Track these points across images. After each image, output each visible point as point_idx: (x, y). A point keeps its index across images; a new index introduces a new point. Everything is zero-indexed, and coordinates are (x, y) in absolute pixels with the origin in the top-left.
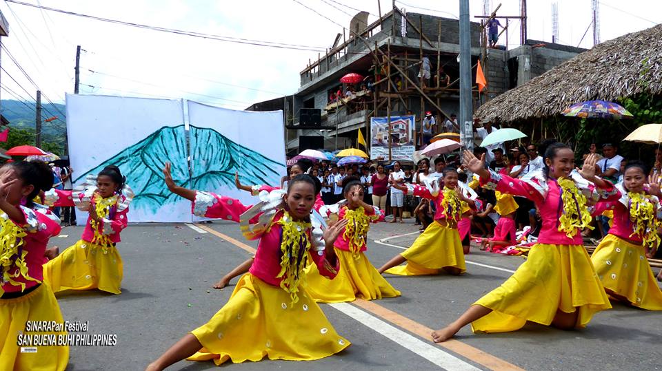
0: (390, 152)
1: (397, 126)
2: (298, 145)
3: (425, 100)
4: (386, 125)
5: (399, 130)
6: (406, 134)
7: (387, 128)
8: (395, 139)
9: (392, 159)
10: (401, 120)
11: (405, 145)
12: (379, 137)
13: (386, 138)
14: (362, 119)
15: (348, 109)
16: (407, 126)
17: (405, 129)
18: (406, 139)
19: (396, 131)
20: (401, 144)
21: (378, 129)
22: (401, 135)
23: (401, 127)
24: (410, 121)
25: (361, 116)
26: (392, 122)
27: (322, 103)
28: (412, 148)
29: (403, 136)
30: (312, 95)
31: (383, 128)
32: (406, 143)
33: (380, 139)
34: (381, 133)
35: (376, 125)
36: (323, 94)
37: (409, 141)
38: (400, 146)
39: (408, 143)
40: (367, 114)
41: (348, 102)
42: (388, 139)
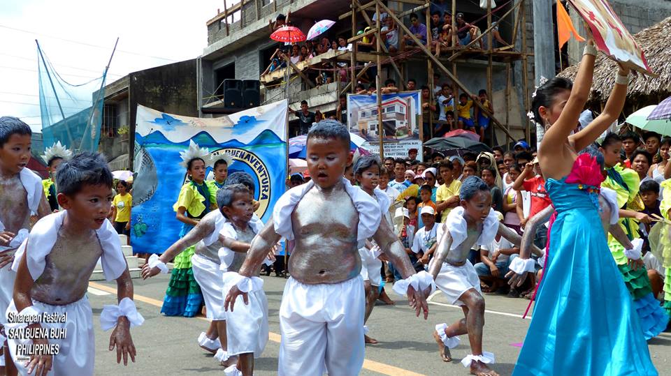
0: (382, 151)
1: (391, 109)
3: (434, 64)
4: (374, 106)
5: (394, 115)
6: (406, 121)
7: (375, 112)
8: (388, 130)
10: (397, 98)
11: (405, 139)
12: (362, 127)
13: (373, 129)
14: (332, 98)
15: (303, 80)
16: (409, 109)
17: (405, 112)
18: (406, 130)
19: (391, 116)
20: (398, 138)
21: (360, 113)
22: (398, 122)
23: (397, 110)
24: (413, 101)
25: (328, 93)
26: (383, 102)
27: (250, 71)
28: (417, 143)
29: (402, 125)
30: (230, 60)
31: (368, 111)
32: (407, 136)
33: (363, 130)
34: (365, 120)
35: (356, 106)
36: (251, 57)
37: (412, 134)
38: (398, 141)
39: (409, 136)
40: (340, 88)
41: (305, 68)
42: (376, 130)
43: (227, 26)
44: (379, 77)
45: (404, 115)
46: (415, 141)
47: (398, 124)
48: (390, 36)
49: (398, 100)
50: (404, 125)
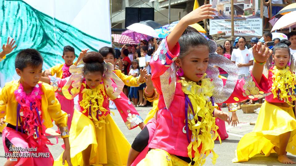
0: (233, 26)
2: (124, 19)
6: (251, 4)
9: (235, 34)
11: (250, 17)
12: (220, 9)
13: (227, 10)
18: (251, 11)
19: (240, 0)
20: (246, 17)
22: (245, 5)
28: (258, 21)
29: (248, 8)
32: (252, 15)
33: (220, 11)
34: (222, 4)
37: (256, 13)
38: (245, 19)
39: (253, 16)
42: (230, 11)
46: (257, 19)
47: (245, 8)
50: (250, 7)
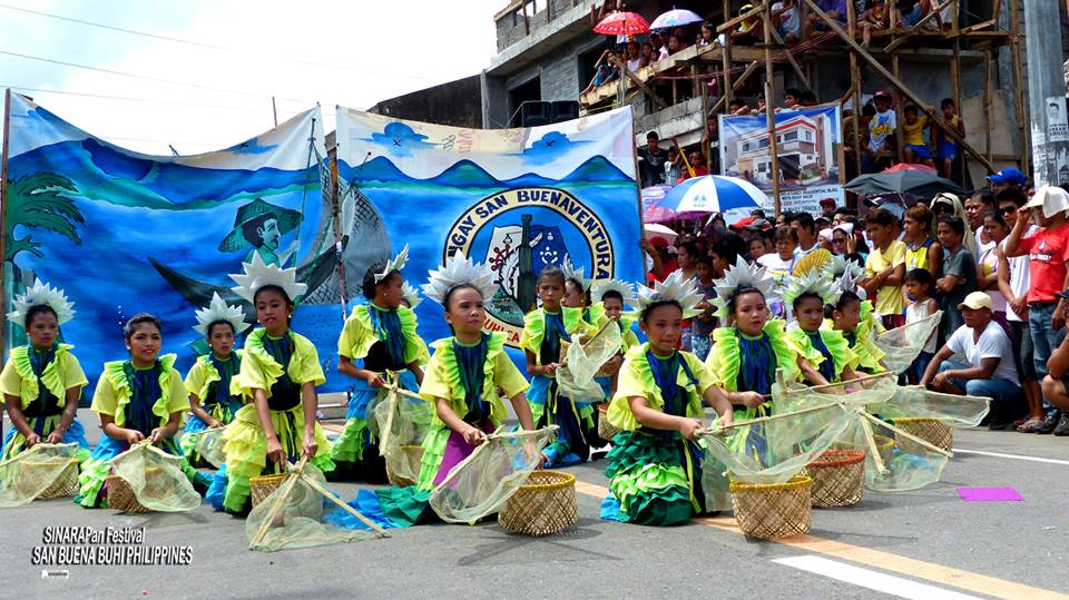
1: (791, 136)
3: (861, 61)
4: (763, 132)
5: (796, 145)
6: (816, 154)
7: (765, 142)
8: (788, 170)
10: (801, 117)
11: (815, 184)
12: (744, 167)
13: (762, 169)
14: (694, 123)
15: (647, 98)
16: (820, 134)
17: (814, 140)
18: (817, 169)
19: (791, 147)
20: (805, 182)
21: (740, 146)
22: (803, 157)
23: (802, 136)
24: (827, 121)
26: (777, 126)
27: (564, 89)
28: (835, 190)
29: (810, 162)
30: (532, 72)
31: (753, 141)
32: (818, 178)
33: (746, 172)
34: (748, 155)
35: (733, 134)
36: (564, 67)
37: (827, 173)
38: (804, 187)
39: (823, 179)
40: (707, 107)
41: (650, 78)
42: (768, 171)
43: (526, 20)
44: (769, 85)
45: (812, 144)
46: (831, 187)
47: (804, 160)
48: (786, 18)
49: (802, 121)
50: (813, 161)
